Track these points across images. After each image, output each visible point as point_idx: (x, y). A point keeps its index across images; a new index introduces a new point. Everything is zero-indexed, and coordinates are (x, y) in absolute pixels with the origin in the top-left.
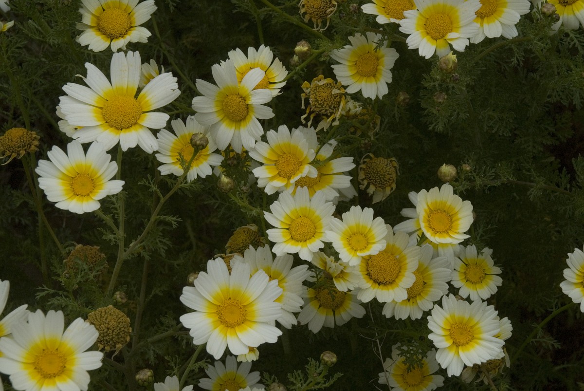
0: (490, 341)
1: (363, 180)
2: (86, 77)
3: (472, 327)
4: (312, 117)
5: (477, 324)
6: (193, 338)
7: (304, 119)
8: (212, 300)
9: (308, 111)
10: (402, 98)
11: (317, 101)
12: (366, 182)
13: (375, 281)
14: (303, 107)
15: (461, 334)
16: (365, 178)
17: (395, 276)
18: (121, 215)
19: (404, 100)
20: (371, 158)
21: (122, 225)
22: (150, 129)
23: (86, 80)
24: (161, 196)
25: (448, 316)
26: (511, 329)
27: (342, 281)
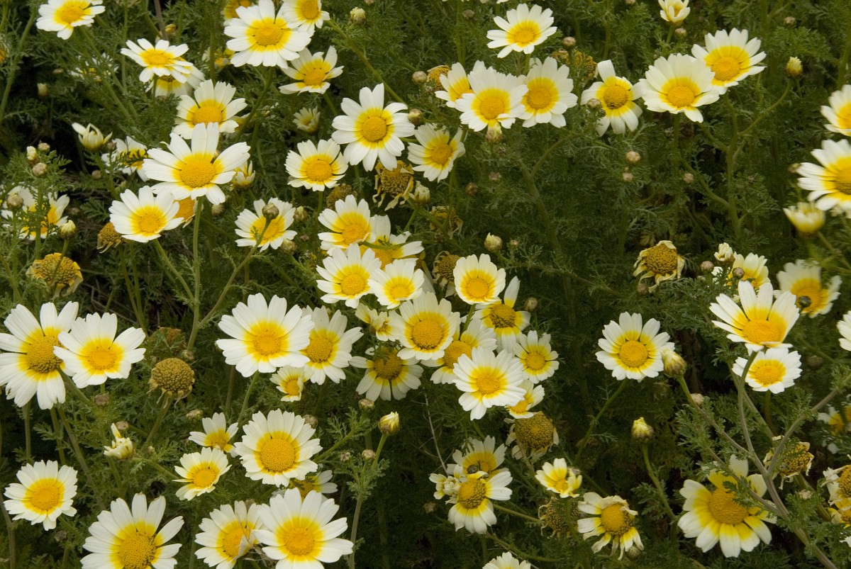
0: (514, 391)
1: (436, 273)
2: (169, 144)
3: (498, 378)
4: (383, 197)
5: (503, 376)
6: (225, 358)
7: (376, 198)
8: (250, 330)
9: (379, 192)
10: (470, 187)
11: (386, 179)
12: (439, 276)
13: (418, 345)
14: (376, 188)
15: (488, 384)
16: (439, 272)
17: (437, 341)
18: (196, 283)
19: (472, 189)
20: (446, 255)
21: (197, 292)
22: (218, 185)
23: (169, 147)
24: (235, 265)
25: (477, 368)
26: (544, 394)
27: (384, 334)
